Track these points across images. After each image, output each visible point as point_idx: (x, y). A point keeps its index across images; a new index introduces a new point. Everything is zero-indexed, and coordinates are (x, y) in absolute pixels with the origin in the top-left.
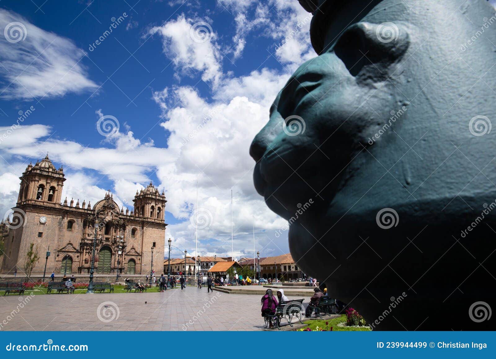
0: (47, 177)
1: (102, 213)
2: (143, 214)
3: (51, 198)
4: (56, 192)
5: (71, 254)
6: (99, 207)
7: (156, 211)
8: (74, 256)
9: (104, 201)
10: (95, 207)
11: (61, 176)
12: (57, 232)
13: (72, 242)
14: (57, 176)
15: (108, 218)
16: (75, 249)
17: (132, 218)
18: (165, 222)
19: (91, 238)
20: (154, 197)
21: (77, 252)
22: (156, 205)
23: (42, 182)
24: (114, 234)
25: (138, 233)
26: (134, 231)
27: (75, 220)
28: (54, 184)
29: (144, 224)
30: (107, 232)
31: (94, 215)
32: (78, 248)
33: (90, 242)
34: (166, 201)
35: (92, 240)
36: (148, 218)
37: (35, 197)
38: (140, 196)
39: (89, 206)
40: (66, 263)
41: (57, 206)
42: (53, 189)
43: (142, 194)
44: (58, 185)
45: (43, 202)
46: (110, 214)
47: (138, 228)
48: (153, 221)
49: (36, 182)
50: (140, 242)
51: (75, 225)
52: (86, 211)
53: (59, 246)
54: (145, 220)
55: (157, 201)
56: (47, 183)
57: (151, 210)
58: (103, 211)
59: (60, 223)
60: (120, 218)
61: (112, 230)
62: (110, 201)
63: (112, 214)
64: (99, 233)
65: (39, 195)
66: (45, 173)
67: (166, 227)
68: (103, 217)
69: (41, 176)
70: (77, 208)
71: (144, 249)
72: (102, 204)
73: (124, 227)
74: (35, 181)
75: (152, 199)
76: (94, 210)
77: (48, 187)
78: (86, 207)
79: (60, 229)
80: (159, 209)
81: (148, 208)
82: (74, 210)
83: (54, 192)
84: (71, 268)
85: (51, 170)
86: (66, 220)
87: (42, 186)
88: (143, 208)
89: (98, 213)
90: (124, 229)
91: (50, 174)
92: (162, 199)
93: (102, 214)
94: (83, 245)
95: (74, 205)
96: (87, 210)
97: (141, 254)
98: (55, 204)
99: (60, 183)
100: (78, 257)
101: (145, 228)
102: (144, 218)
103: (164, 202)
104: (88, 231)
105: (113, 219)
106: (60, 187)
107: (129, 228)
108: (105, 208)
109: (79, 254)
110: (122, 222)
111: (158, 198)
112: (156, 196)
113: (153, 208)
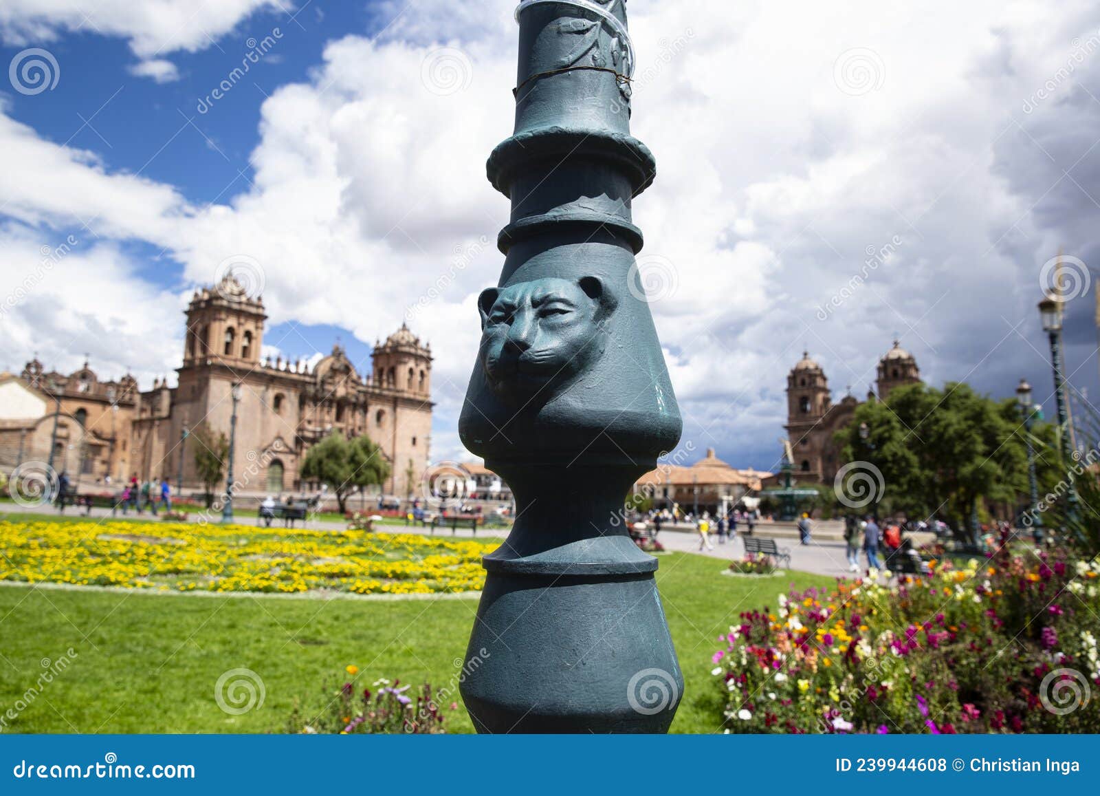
0: (239, 313)
1: (330, 381)
2: (395, 383)
3: (245, 351)
4: (254, 342)
5: (282, 457)
6: (324, 370)
7: (417, 378)
8: (287, 460)
9: (332, 360)
10: (316, 370)
11: (260, 311)
12: (259, 416)
13: (282, 435)
14: (253, 310)
15: (341, 391)
16: (286, 446)
17: (377, 391)
18: (432, 399)
19: (311, 427)
20: (413, 351)
21: (291, 452)
22: (417, 365)
23: (232, 322)
24: (351, 421)
25: (387, 418)
26: (380, 415)
27: (285, 393)
28: (250, 326)
29: (396, 402)
30: (339, 417)
31: (315, 384)
32: (291, 443)
33: (310, 435)
34: (431, 359)
35: (314, 432)
36: (402, 391)
37: (221, 351)
38: (385, 347)
39: (306, 367)
40: (273, 473)
41: (257, 369)
42: (248, 335)
43: (390, 344)
44: (257, 328)
45: (236, 360)
46: (342, 383)
47: (387, 409)
48: (412, 396)
49: (223, 323)
50: (391, 436)
51: (285, 403)
52: (302, 378)
53: (263, 441)
54: (398, 395)
55: (418, 358)
56: (240, 324)
57: (407, 376)
58: (331, 377)
59: (263, 399)
60: (359, 391)
61: (347, 412)
62: (342, 359)
63: (346, 382)
64: (327, 418)
65: (228, 347)
66: (235, 306)
67: (434, 408)
68: (331, 388)
69: (230, 311)
70: (287, 371)
71: (399, 450)
72: (328, 364)
73: (365, 408)
74: (221, 320)
75: (409, 355)
76: (314, 376)
77: (241, 332)
78: (301, 370)
79: (264, 410)
80: (422, 374)
81: (403, 371)
82: (283, 375)
83: (250, 340)
84: (282, 482)
85: (244, 299)
86: (271, 394)
87: (231, 331)
88: (393, 371)
89: (323, 382)
90: (366, 411)
91: (244, 307)
92: (425, 354)
93: (330, 384)
94: (299, 441)
95: (283, 366)
96: (305, 374)
97: (391, 457)
98: (253, 364)
99: (260, 324)
100: (292, 461)
101: (399, 410)
102: (398, 391)
103: (428, 360)
104: (309, 413)
105: (347, 393)
106: (260, 331)
107: (373, 409)
108: (334, 371)
109: (292, 457)
110: (362, 398)
111: (420, 352)
112: (416, 349)
113: (411, 371)
